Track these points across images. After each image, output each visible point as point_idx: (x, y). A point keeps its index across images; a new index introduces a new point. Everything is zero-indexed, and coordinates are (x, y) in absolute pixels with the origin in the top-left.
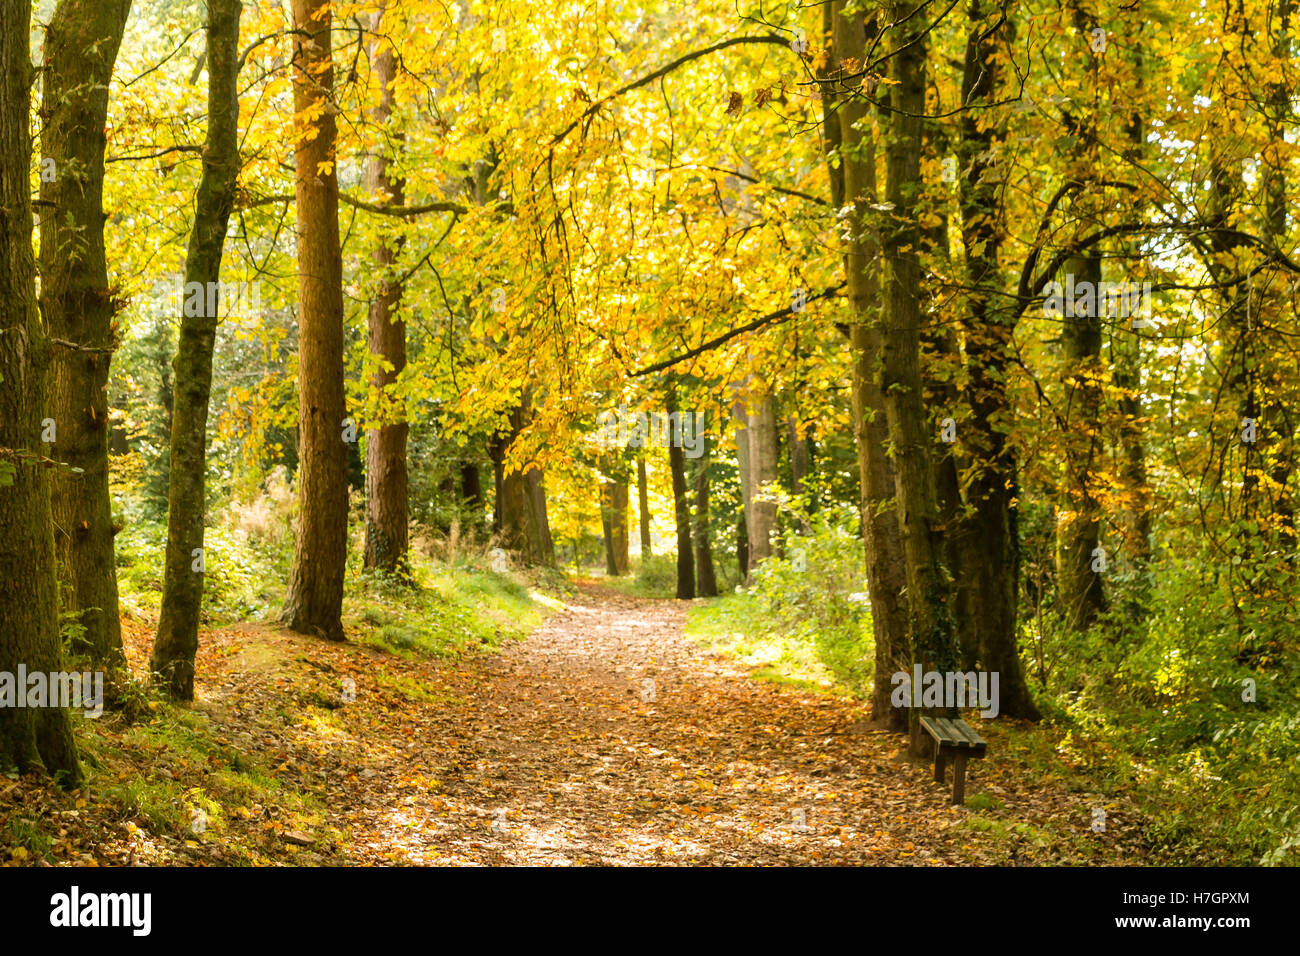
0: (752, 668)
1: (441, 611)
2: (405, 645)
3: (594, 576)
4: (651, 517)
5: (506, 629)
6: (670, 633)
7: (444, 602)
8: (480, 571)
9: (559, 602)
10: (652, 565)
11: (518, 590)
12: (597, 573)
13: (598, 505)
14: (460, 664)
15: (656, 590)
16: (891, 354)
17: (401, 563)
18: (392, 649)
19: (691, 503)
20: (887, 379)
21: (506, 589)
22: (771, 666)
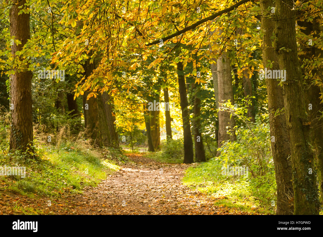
0: (216, 199)
1: (51, 172)
2: (30, 190)
3: (141, 152)
4: (172, 120)
5: (87, 181)
6: (175, 182)
7: (53, 167)
8: (74, 150)
9: (116, 166)
10: (171, 146)
11: (95, 160)
12: (143, 150)
13: (143, 114)
14: (60, 200)
15: (174, 159)
16: (280, 32)
17: (29, 146)
18: (22, 192)
19: (191, 111)
20: (279, 45)
21: (87, 159)
22: (226, 198)
